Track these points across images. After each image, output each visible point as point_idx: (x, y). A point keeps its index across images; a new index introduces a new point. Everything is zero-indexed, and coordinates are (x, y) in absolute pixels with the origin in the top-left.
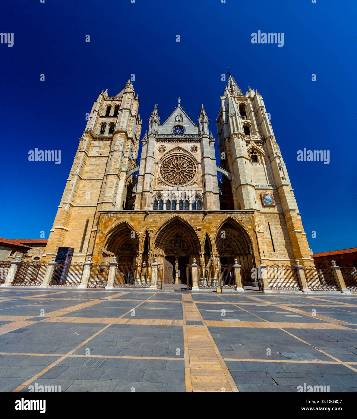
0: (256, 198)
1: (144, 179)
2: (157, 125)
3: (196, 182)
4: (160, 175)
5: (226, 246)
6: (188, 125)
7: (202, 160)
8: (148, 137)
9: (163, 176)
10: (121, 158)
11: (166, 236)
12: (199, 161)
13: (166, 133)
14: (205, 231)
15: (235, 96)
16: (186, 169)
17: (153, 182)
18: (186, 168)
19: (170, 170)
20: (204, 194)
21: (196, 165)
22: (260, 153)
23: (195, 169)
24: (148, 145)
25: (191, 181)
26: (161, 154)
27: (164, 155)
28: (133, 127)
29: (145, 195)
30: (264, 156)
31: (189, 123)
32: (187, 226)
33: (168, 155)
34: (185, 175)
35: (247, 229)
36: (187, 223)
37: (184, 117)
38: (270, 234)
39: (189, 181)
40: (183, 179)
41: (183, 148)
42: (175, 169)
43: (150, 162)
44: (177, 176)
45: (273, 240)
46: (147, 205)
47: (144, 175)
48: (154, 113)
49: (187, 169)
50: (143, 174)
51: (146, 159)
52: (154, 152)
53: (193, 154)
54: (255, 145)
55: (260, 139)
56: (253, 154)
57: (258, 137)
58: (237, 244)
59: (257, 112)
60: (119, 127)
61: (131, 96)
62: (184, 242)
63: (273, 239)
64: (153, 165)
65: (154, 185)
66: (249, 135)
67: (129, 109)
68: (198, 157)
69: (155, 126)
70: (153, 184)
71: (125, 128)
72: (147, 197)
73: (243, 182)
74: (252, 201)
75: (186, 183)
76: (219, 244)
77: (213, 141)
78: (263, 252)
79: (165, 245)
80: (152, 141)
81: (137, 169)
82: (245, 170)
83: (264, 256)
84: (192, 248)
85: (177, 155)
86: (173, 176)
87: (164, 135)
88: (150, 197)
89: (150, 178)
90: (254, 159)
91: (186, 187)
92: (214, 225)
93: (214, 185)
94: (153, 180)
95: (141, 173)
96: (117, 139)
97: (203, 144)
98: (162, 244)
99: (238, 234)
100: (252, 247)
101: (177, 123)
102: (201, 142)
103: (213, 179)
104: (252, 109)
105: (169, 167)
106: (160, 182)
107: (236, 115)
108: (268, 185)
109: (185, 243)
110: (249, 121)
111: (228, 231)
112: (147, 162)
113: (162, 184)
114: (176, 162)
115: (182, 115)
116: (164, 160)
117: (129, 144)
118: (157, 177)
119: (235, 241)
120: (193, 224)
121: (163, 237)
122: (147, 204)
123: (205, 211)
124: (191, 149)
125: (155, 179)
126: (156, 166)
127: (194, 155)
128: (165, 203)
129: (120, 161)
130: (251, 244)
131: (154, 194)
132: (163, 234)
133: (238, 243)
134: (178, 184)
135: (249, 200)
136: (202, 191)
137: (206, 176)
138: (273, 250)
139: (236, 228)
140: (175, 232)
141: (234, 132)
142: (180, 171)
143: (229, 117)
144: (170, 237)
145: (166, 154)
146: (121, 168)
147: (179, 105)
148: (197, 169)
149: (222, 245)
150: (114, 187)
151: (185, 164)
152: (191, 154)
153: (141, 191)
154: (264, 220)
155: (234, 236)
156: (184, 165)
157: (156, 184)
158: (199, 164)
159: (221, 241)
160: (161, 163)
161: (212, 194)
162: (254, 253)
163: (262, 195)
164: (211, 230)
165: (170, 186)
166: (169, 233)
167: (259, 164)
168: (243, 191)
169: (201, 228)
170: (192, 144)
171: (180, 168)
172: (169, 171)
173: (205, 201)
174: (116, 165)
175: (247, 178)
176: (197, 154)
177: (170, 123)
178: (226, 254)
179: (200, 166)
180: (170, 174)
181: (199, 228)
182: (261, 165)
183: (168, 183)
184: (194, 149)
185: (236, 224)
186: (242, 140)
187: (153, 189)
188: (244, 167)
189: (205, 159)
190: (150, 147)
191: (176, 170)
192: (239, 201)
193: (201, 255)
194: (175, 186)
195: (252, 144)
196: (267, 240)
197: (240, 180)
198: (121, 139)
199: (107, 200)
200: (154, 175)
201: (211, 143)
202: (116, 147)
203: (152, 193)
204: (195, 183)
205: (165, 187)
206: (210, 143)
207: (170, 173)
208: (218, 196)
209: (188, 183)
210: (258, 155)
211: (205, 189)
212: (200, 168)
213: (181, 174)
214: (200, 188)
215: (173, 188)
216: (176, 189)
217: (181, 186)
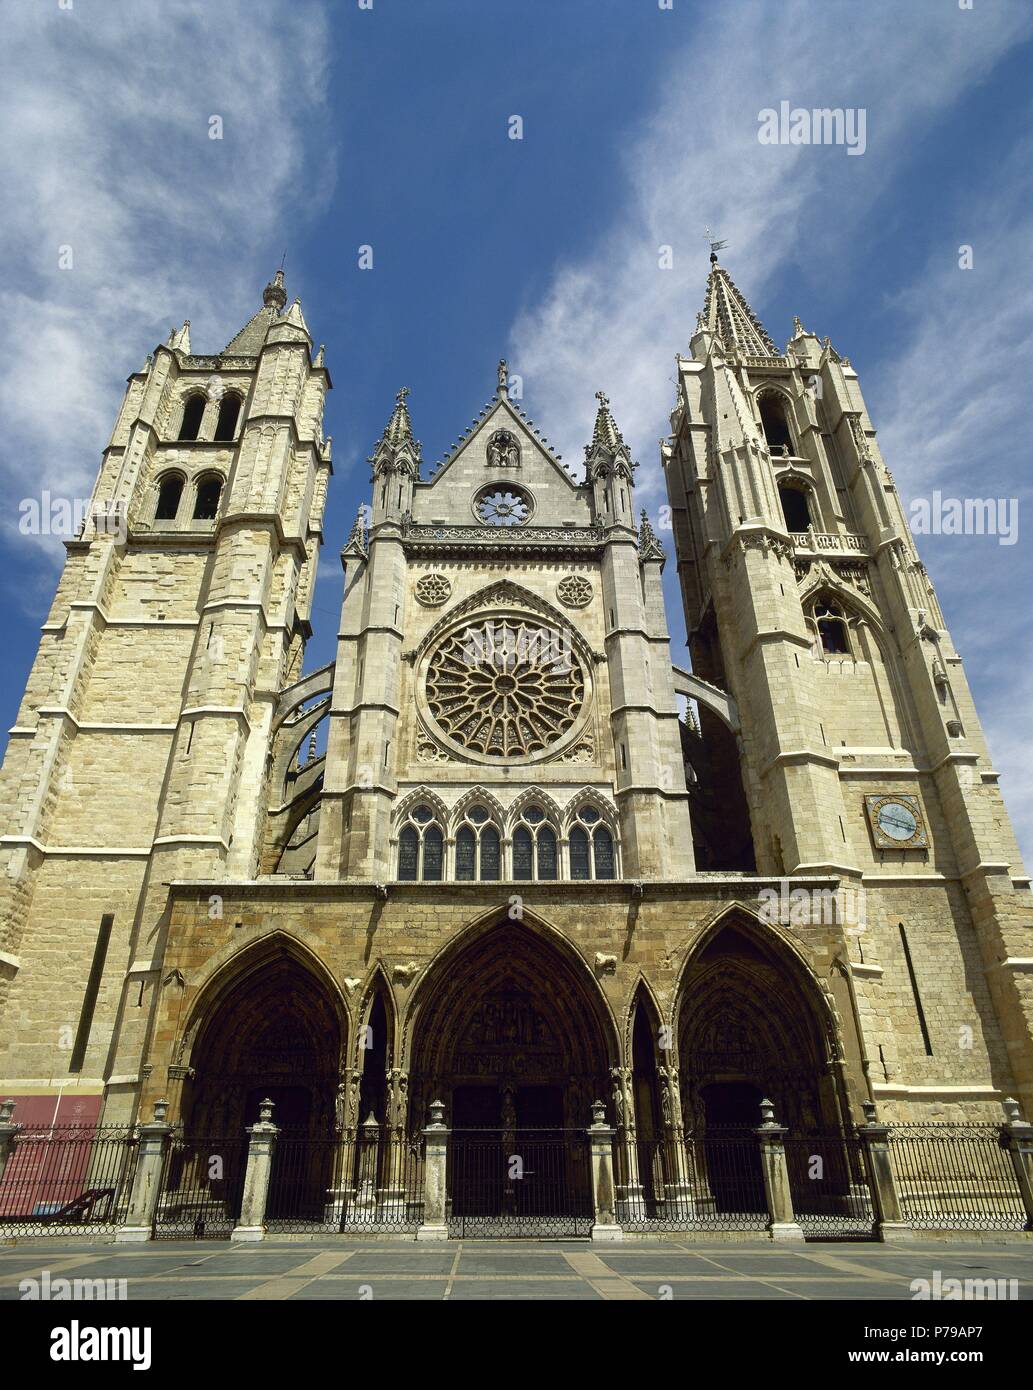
0: (844, 815)
1: (353, 727)
2: (409, 486)
3: (588, 741)
4: (427, 713)
5: (722, 1034)
6: (546, 481)
7: (609, 643)
8: (371, 539)
9: (440, 716)
10: (256, 637)
11: (459, 993)
12: (598, 647)
13: (448, 520)
14: (633, 973)
15: (740, 362)
16: (542, 685)
17: (394, 743)
18: (539, 677)
19: (469, 688)
20: (623, 798)
21: (583, 666)
22: (856, 610)
23: (579, 685)
24: (370, 575)
27: (444, 620)
28: (301, 493)
29: (361, 806)
30: (871, 625)
31: (547, 470)
32: (552, 948)
33: (458, 619)
34: (535, 710)
35: (812, 961)
36: (556, 936)
37: (527, 448)
38: (907, 975)
39: (557, 737)
40: (527, 731)
41: (527, 587)
42: (490, 681)
43: (382, 654)
44: (501, 717)
45: (923, 1003)
46: (371, 853)
47: (355, 713)
48: (393, 427)
49: (547, 685)
50: (349, 709)
51: (360, 639)
52: (397, 607)
53: (569, 614)
54: (835, 578)
55: (854, 553)
56: (828, 616)
57: (844, 543)
58: (771, 1025)
59: (836, 432)
60: (246, 496)
61: (295, 360)
62: (540, 1019)
63: (922, 996)
64: (394, 666)
65: (399, 757)
66: (807, 531)
67: (291, 419)
68: (590, 629)
69: (401, 487)
70: (396, 752)
71: (272, 500)
72: (373, 813)
73: (790, 748)
74: (830, 832)
76: (692, 1027)
77: (654, 557)
78: (882, 1060)
79: (453, 1033)
80: (389, 557)
81: (322, 682)
82: (796, 693)
83: (886, 1076)
84: (574, 1045)
85: (500, 621)
86: (484, 716)
87: (438, 525)
88: (384, 813)
89: (384, 728)
90: (835, 640)
91: (541, 765)
92: (669, 945)
93: (667, 756)
94: (393, 736)
95: (343, 702)
96: (238, 550)
97: (612, 571)
98: (440, 1031)
99: (774, 979)
100: (834, 1040)
101: (496, 475)
102: (607, 560)
103: (660, 731)
104: (814, 421)
105: (466, 675)
106: (426, 745)
107: (750, 450)
108: (892, 755)
109: (543, 1026)
110: (807, 471)
111: (731, 969)
112: (369, 653)
113: (435, 753)
115: (514, 436)
116: (442, 640)
117: (285, 566)
118: (413, 717)
119: (760, 1013)
120: (580, 942)
121: (445, 998)
122: (372, 846)
123: (634, 881)
124: (561, 593)
125: (404, 730)
126: (409, 671)
127: (572, 622)
128: (452, 843)
129: (250, 650)
130: (829, 1027)
131: (399, 799)
132: (447, 987)
133: (775, 1019)
134: (507, 751)
135: (816, 828)
136: (612, 784)
137: (632, 719)
138: (922, 1045)
139: (765, 952)
140: (496, 974)
141: (741, 520)
142: (516, 690)
143: (721, 458)
144: (474, 996)
145: (452, 614)
146: (253, 683)
148: (587, 681)
149: (707, 1029)
150: (227, 770)
152: (559, 615)
153: (343, 788)
154: (884, 912)
155: (757, 988)
157: (410, 751)
158: (597, 659)
159: (702, 1012)
160: (431, 654)
161: (658, 799)
162: (844, 1069)
163: (872, 800)
164: (659, 967)
165: (473, 762)
166: (472, 978)
167: (855, 662)
168: (789, 785)
169: (615, 958)
170: (563, 572)
171: (516, 680)
172: (465, 694)
173: (628, 833)
174: (237, 669)
175: (806, 726)
176: (588, 616)
177: (466, 472)
178: (725, 1072)
179: (603, 669)
180: (470, 708)
181: (609, 957)
182: (862, 663)
183: (461, 750)
184: (575, 595)
185: (764, 937)
186: (779, 558)
187: (397, 773)
188: (790, 681)
189: (625, 642)
190: (382, 583)
191: (494, 689)
192: (775, 831)
193: (618, 1080)
194: (496, 760)
195: (820, 571)
196: (898, 1002)
197: (774, 735)
198: (255, 549)
199: (199, 830)
200: (396, 713)
201: (647, 566)
202: (234, 589)
203: (391, 796)
204: (580, 746)
205: (451, 765)
206: (641, 567)
207: (469, 702)
208: (683, 809)
210: (847, 621)
211: (628, 779)
212: (601, 680)
213: (520, 708)
214: (604, 771)
215: (482, 774)
216: (498, 775)
217: (518, 760)
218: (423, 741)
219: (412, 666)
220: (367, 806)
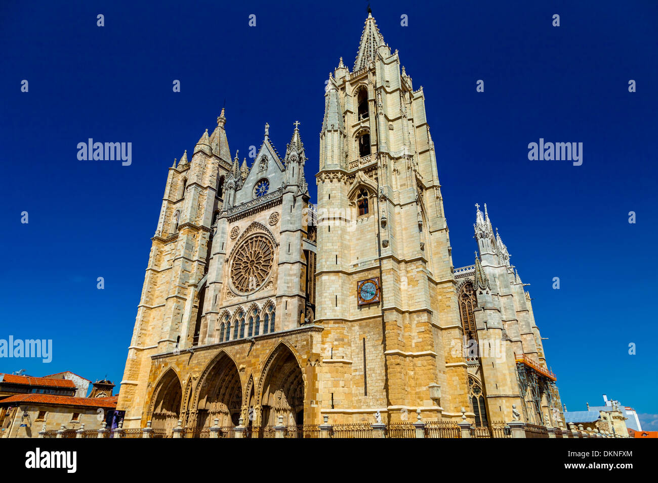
3: (272, 279)
9: (234, 280)
12: (278, 240)
18: (262, 257)
19: (242, 267)
20: (277, 301)
21: (274, 249)
23: (272, 257)
25: (266, 280)
26: (233, 242)
33: (241, 241)
34: (259, 271)
41: (260, 222)
42: (248, 263)
44: (250, 276)
45: (367, 373)
46: (207, 336)
49: (264, 260)
63: (367, 370)
68: (277, 233)
75: (259, 285)
80: (221, 225)
85: (253, 238)
86: (245, 277)
91: (258, 292)
105: (242, 263)
114: (250, 251)
115: (267, 156)
116: (237, 251)
118: (226, 284)
120: (237, 361)
122: (208, 333)
124: (270, 220)
126: (227, 266)
127: (272, 232)
136: (276, 295)
138: (363, 392)
142: (255, 264)
148: (275, 255)
152: (268, 230)
154: (358, 333)
156: (260, 252)
158: (277, 245)
160: (233, 258)
165: (240, 296)
171: (255, 260)
172: (241, 270)
179: (279, 249)
180: (242, 275)
181: (244, 366)
183: (237, 292)
184: (274, 219)
191: (249, 266)
194: (246, 293)
196: (357, 373)
204: (269, 282)
208: (296, 301)
209: (262, 284)
212: (278, 254)
213: (255, 271)
214: (274, 291)
215: (242, 300)
216: (245, 299)
217: (252, 292)
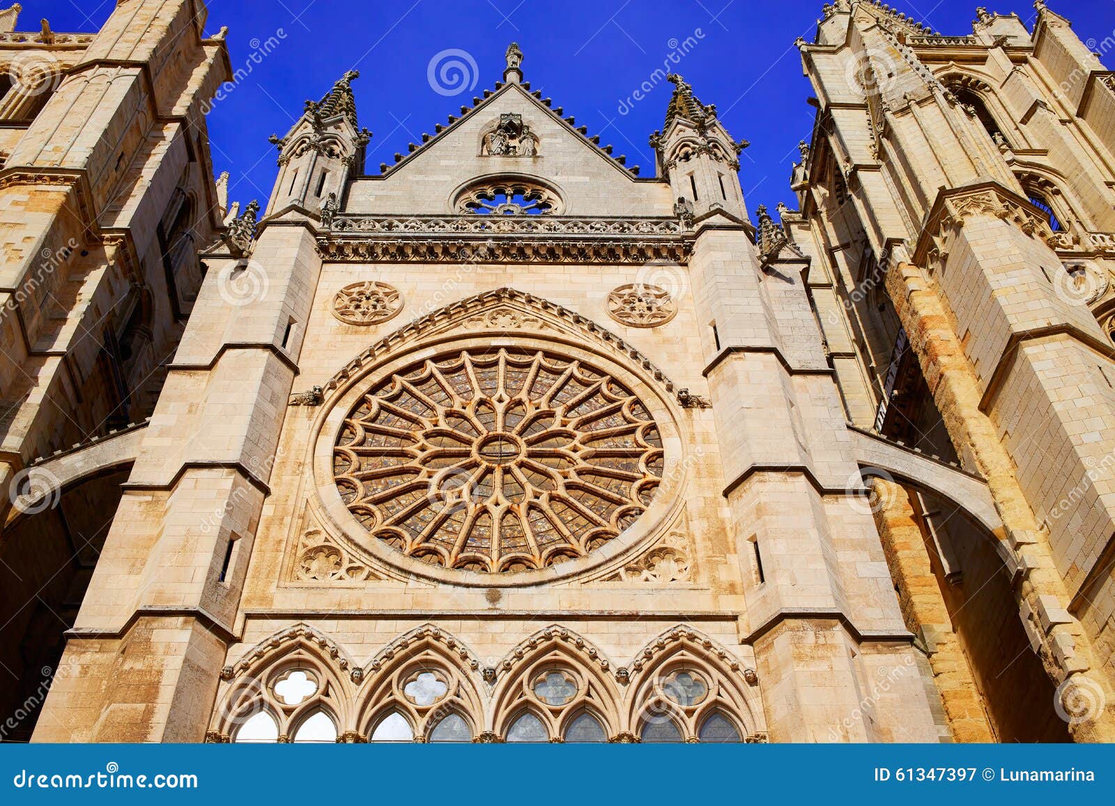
3: (675, 542)
4: (332, 494)
6: (586, 174)
7: (711, 377)
9: (358, 500)
12: (691, 383)
16: (577, 450)
17: (248, 546)
18: (571, 437)
19: (421, 455)
20: (762, 643)
21: (660, 417)
23: (653, 450)
25: (627, 537)
26: (353, 337)
27: (385, 344)
31: (587, 161)
33: (411, 343)
34: (561, 492)
37: (553, 135)
39: (606, 536)
40: (543, 526)
41: (547, 299)
42: (469, 442)
44: (489, 502)
49: (585, 449)
50: (164, 481)
53: (633, 337)
64: (270, 412)
75: (574, 555)
85: (495, 350)
91: (575, 583)
94: (251, 528)
95: (154, 472)
97: (708, 270)
101: (497, 166)
102: (696, 260)
105: (419, 434)
106: (319, 550)
113: (339, 564)
114: (479, 395)
115: (531, 122)
116: (376, 378)
118: (299, 502)
124: (611, 306)
125: (276, 522)
126: (302, 423)
127: (637, 347)
131: (244, 648)
134: (494, 563)
136: (734, 618)
142: (522, 457)
145: (400, 336)
147: (512, 77)
148: (672, 443)
151: (559, 411)
152: (610, 338)
153: (119, 625)
156: (551, 415)
158: (687, 402)
160: (350, 400)
165: (420, 578)
170: (616, 276)
171: (522, 440)
172: (415, 463)
176: (667, 341)
177: (443, 163)
179: (703, 420)
180: (424, 486)
183: (396, 559)
187: (248, 598)
189: (744, 366)
191: (475, 456)
194: (473, 577)
200: (264, 489)
204: (663, 552)
205: (372, 583)
206: (766, 269)
207: (421, 478)
209: (597, 557)
212: (699, 438)
213: (529, 488)
214: (716, 597)
215: (442, 599)
216: (477, 602)
217: (522, 577)
218: (318, 541)
219: (310, 418)
220: (160, 649)
